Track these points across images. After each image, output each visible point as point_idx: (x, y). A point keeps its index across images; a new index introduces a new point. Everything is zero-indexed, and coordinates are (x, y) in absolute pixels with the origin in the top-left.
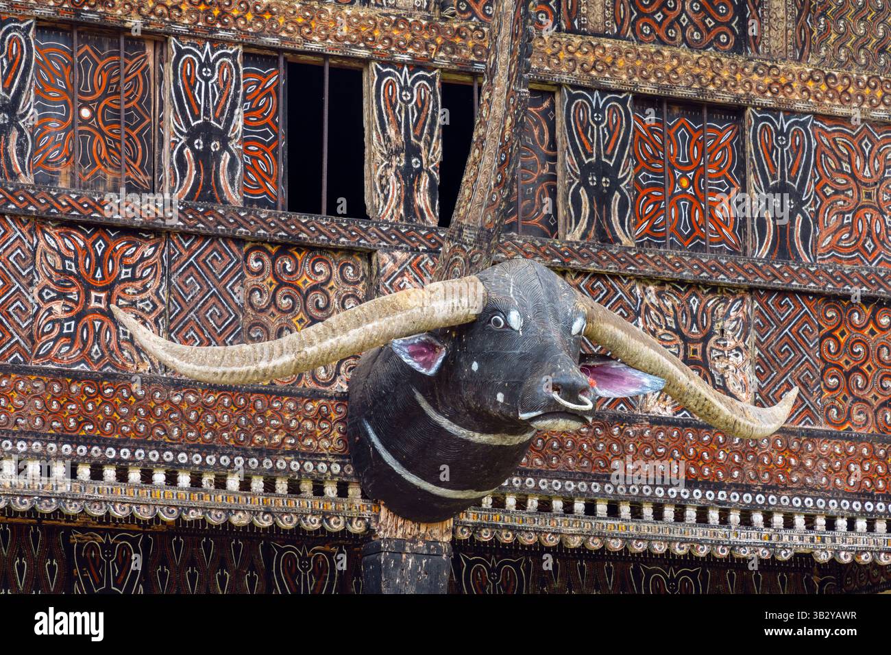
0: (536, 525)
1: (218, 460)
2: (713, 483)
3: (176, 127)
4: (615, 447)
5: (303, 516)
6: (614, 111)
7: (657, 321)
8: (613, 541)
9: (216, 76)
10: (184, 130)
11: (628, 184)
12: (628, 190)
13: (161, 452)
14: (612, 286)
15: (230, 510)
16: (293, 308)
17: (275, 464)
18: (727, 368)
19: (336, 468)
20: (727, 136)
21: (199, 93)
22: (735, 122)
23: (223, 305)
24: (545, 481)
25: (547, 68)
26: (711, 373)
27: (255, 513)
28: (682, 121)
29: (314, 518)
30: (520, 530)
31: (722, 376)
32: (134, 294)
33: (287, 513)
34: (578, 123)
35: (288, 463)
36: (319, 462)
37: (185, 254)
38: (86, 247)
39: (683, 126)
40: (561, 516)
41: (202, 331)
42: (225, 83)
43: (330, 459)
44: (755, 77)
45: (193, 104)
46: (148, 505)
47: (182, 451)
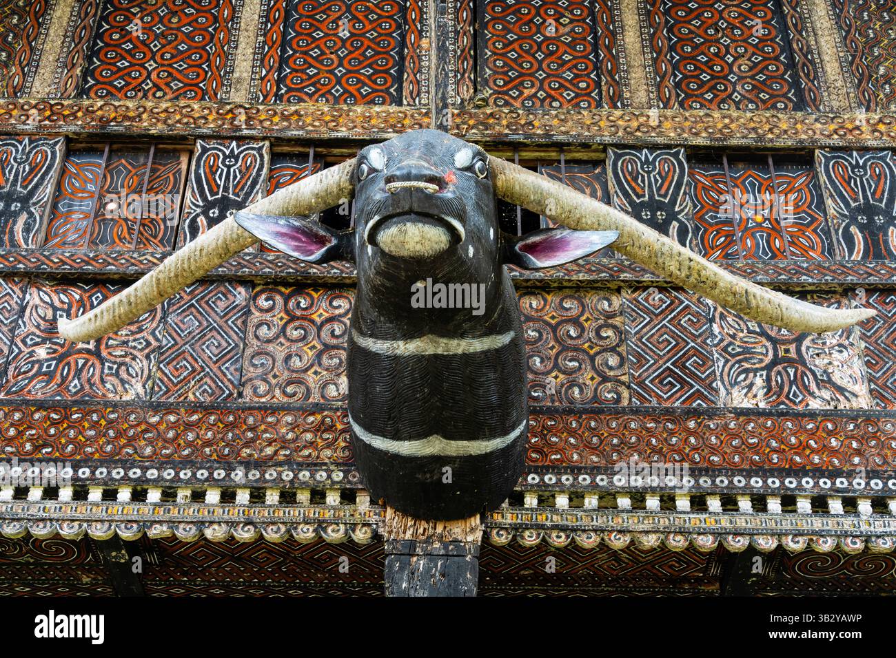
0: (595, 523)
1: (194, 474)
2: (827, 469)
3: (192, 202)
4: (692, 440)
5: (293, 525)
6: (666, 162)
7: (737, 326)
8: (701, 537)
9: (239, 163)
10: (201, 203)
11: (686, 214)
12: (687, 219)
13: (126, 469)
14: (676, 298)
15: (203, 523)
16: (305, 338)
17: (263, 475)
18: (830, 363)
19: (338, 476)
20: (801, 181)
21: (220, 177)
22: (809, 170)
23: (223, 337)
24: (604, 477)
25: (586, 133)
26: (810, 370)
27: (232, 524)
28: (749, 173)
29: (307, 527)
30: (574, 530)
31: (825, 371)
32: (127, 335)
33: (273, 523)
34: (627, 174)
35: (280, 474)
36: (317, 471)
37: (187, 298)
38: (81, 299)
39: (750, 176)
40: (628, 511)
41: (196, 360)
42: (248, 168)
43: (332, 467)
44: (818, 125)
45: (213, 184)
46: (102, 521)
47: (152, 467)
